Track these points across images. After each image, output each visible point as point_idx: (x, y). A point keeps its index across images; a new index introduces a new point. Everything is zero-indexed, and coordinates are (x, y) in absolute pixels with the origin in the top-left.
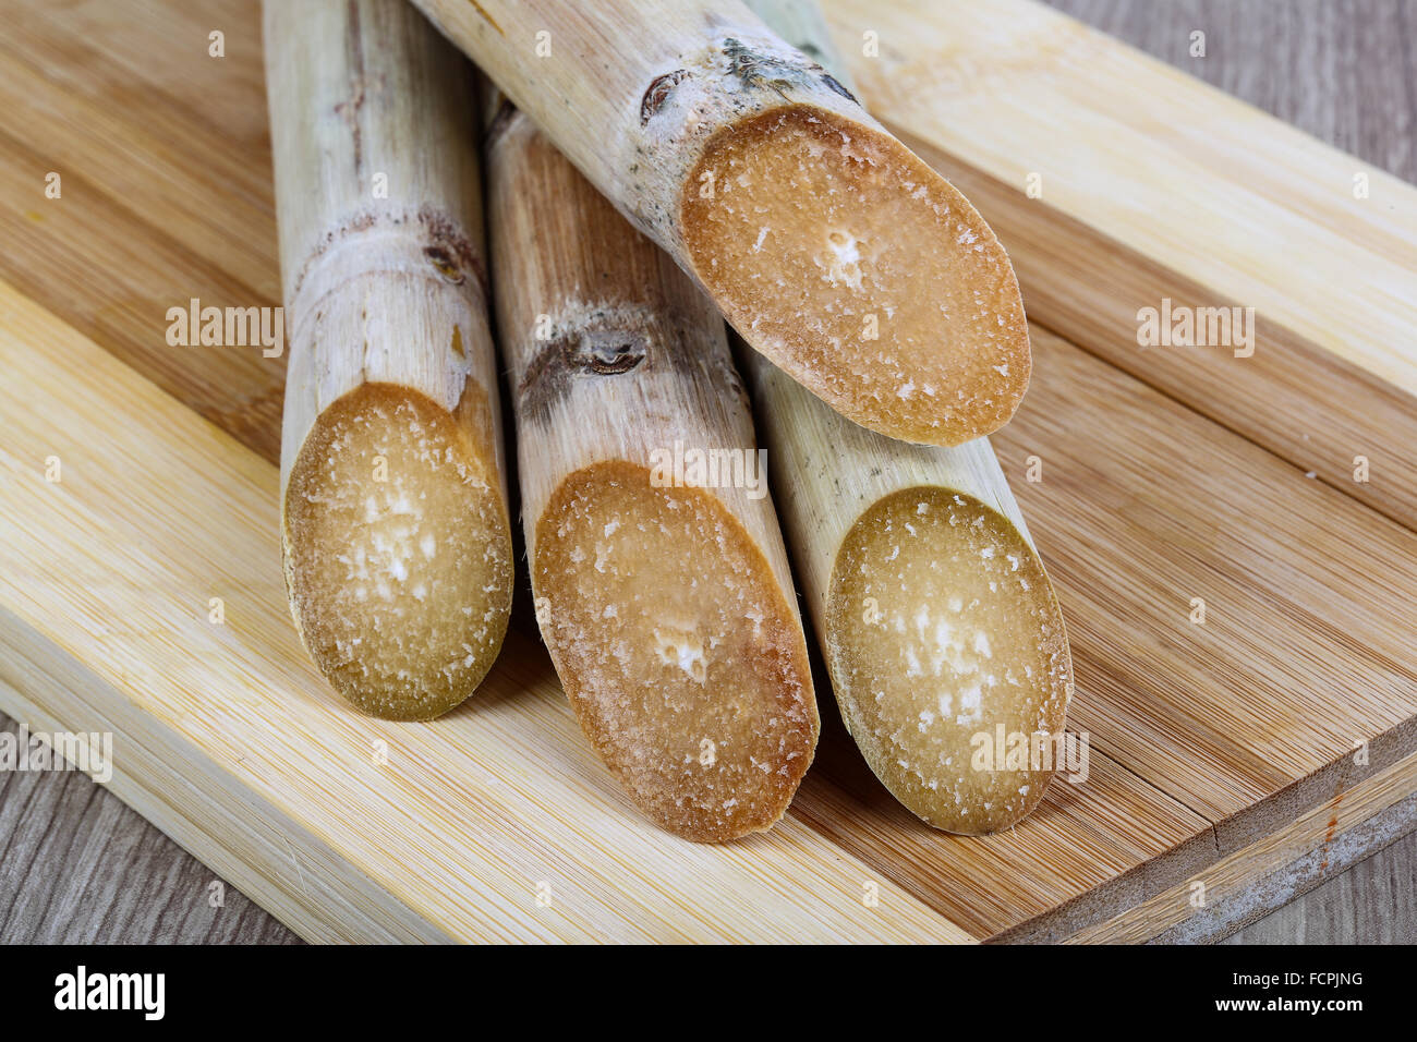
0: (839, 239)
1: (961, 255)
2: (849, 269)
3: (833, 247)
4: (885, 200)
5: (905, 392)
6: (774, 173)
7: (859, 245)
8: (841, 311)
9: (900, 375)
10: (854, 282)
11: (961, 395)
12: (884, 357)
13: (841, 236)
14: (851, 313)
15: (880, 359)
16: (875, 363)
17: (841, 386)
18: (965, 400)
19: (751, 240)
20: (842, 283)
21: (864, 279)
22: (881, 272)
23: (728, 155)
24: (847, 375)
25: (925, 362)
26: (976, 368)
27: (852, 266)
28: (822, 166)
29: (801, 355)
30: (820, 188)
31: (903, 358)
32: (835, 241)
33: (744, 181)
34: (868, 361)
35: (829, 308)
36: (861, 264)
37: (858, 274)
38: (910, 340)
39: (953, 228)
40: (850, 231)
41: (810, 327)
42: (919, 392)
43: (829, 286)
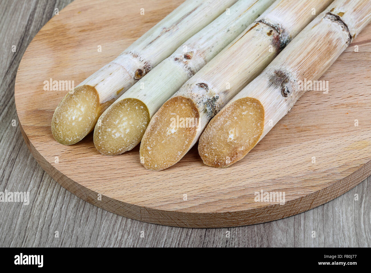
1: (176, 153)
2: (170, 132)
4: (184, 136)
5: (149, 148)
6: (186, 113)
7: (175, 133)
8: (162, 132)
9: (152, 146)
10: (168, 133)
11: (150, 159)
12: (155, 143)
13: (176, 129)
14: (162, 134)
16: (153, 141)
17: (148, 135)
19: (173, 112)
20: (167, 131)
21: (169, 135)
22: (170, 138)
23: (188, 103)
24: (150, 136)
25: (156, 150)
26: (156, 160)
29: (152, 126)
31: (155, 146)
33: (183, 107)
34: (154, 139)
35: (162, 130)
36: (172, 134)
38: (159, 147)
39: (181, 150)
40: (177, 131)
41: (158, 127)
42: (149, 151)
43: (166, 129)
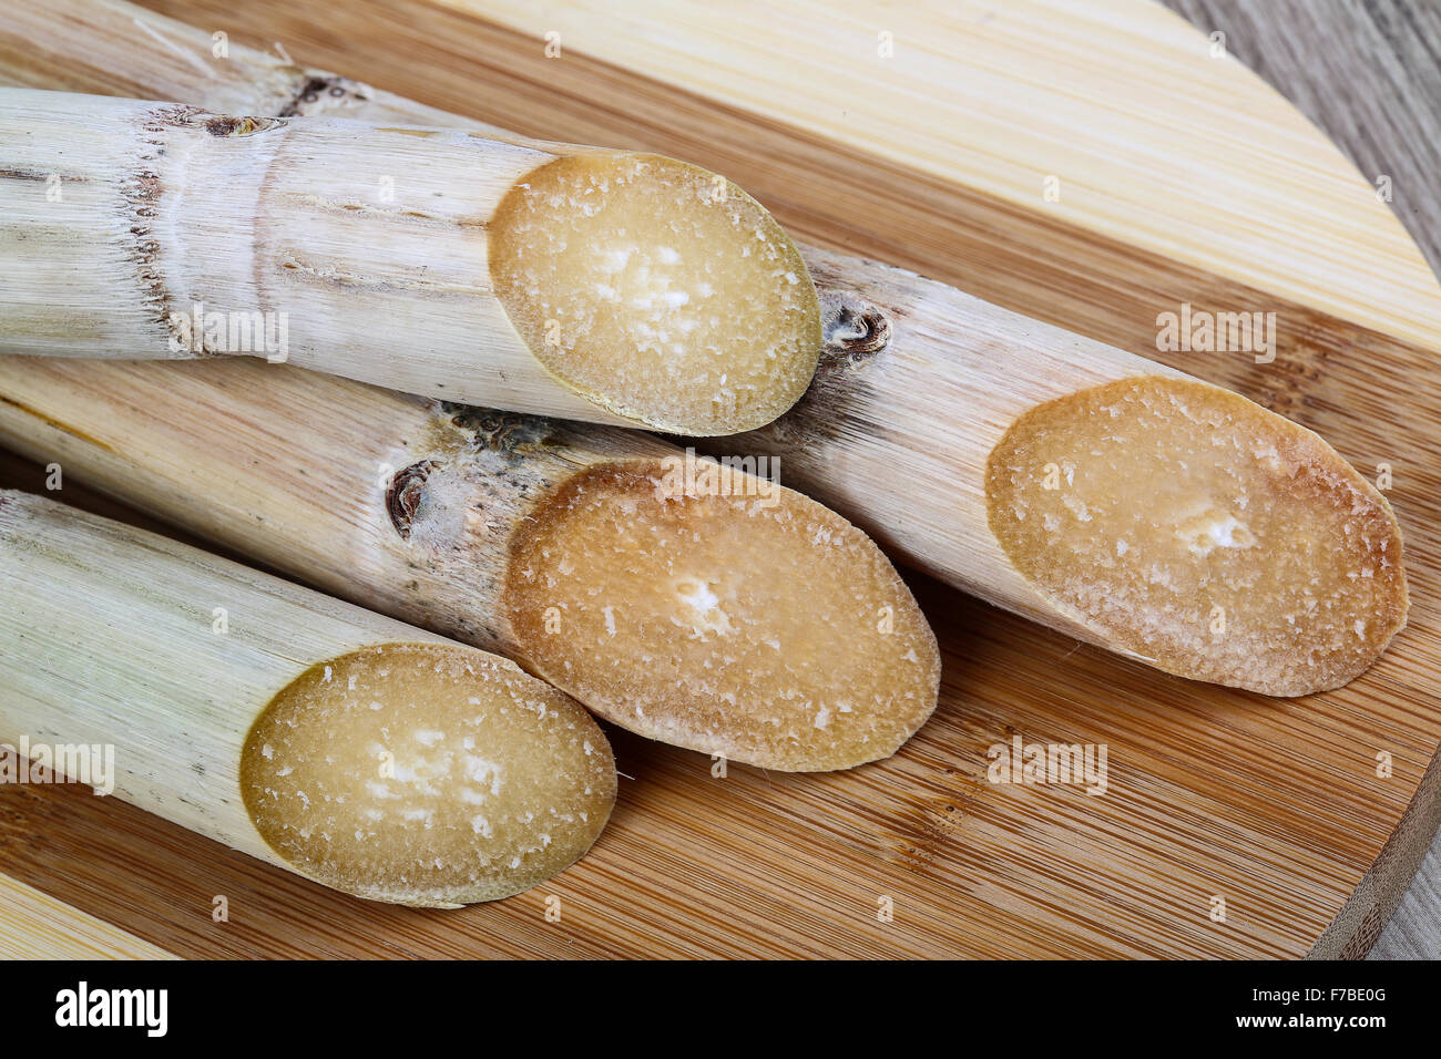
0: (686, 589)
1: (821, 556)
2: (712, 616)
3: (686, 599)
4: (720, 530)
5: (822, 720)
6: (594, 547)
7: (711, 587)
8: (722, 663)
9: (809, 705)
10: (722, 627)
11: (879, 700)
12: (785, 692)
13: (690, 585)
14: (733, 661)
15: (782, 695)
16: (778, 702)
17: (753, 740)
18: (884, 702)
19: (599, 627)
20: (711, 634)
21: (731, 620)
22: (747, 606)
23: (538, 549)
24: (754, 725)
25: (827, 679)
26: (882, 665)
27: (714, 612)
28: (641, 520)
29: (698, 725)
30: (647, 543)
31: (803, 685)
32: (685, 593)
33: (565, 568)
34: (769, 703)
35: (707, 664)
36: (721, 606)
37: (724, 618)
38: (805, 664)
39: (803, 530)
40: (697, 575)
41: (695, 692)
42: (836, 713)
43: (698, 642)
